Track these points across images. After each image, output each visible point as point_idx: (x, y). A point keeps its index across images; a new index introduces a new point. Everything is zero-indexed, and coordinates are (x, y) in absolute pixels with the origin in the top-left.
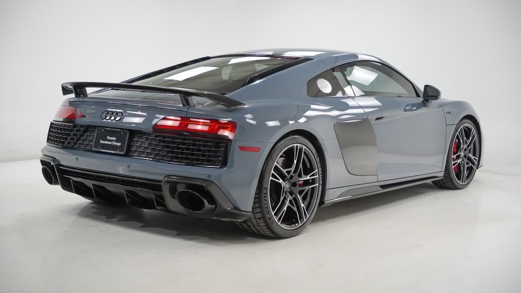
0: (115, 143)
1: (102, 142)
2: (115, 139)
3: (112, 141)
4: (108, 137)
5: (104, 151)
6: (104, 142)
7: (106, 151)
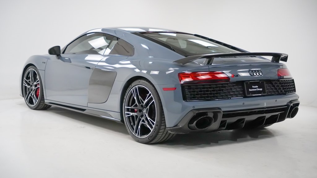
0: (259, 89)
1: (250, 90)
2: (257, 87)
3: (256, 88)
4: (253, 87)
5: (254, 95)
6: (252, 90)
7: (256, 95)
